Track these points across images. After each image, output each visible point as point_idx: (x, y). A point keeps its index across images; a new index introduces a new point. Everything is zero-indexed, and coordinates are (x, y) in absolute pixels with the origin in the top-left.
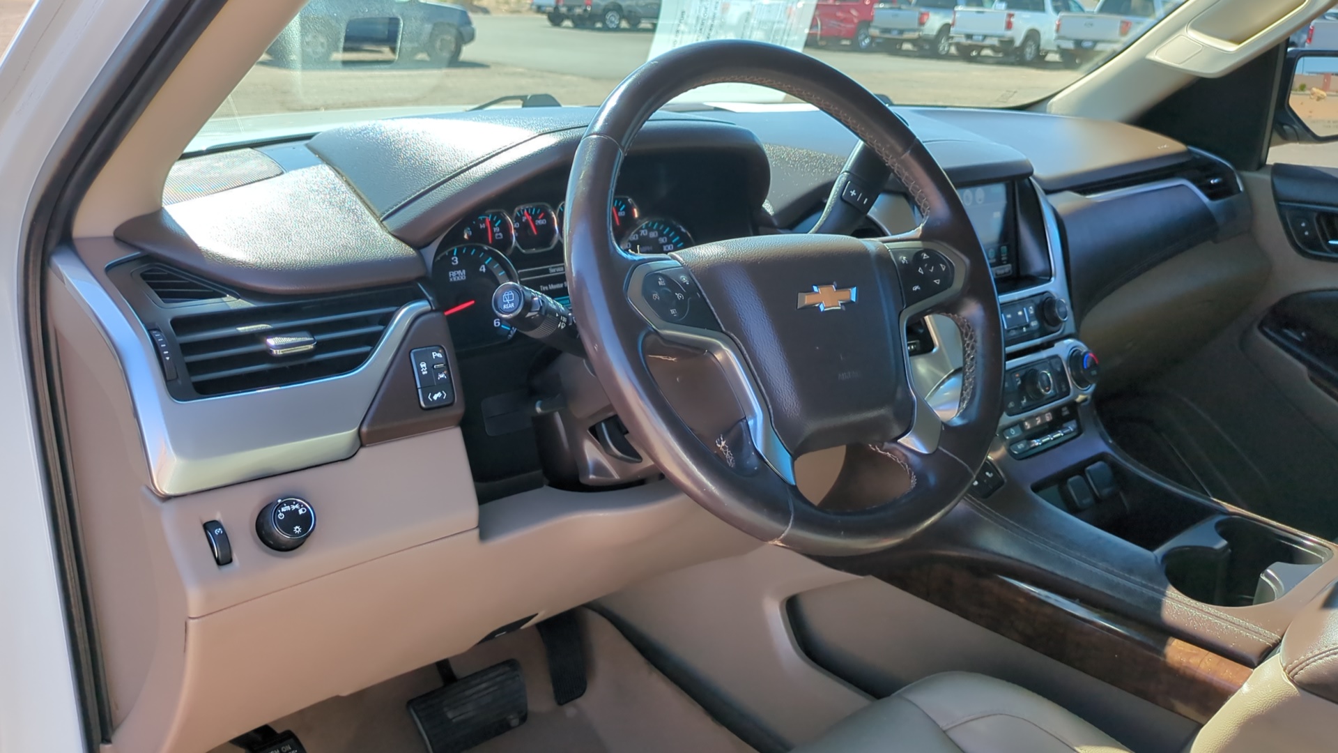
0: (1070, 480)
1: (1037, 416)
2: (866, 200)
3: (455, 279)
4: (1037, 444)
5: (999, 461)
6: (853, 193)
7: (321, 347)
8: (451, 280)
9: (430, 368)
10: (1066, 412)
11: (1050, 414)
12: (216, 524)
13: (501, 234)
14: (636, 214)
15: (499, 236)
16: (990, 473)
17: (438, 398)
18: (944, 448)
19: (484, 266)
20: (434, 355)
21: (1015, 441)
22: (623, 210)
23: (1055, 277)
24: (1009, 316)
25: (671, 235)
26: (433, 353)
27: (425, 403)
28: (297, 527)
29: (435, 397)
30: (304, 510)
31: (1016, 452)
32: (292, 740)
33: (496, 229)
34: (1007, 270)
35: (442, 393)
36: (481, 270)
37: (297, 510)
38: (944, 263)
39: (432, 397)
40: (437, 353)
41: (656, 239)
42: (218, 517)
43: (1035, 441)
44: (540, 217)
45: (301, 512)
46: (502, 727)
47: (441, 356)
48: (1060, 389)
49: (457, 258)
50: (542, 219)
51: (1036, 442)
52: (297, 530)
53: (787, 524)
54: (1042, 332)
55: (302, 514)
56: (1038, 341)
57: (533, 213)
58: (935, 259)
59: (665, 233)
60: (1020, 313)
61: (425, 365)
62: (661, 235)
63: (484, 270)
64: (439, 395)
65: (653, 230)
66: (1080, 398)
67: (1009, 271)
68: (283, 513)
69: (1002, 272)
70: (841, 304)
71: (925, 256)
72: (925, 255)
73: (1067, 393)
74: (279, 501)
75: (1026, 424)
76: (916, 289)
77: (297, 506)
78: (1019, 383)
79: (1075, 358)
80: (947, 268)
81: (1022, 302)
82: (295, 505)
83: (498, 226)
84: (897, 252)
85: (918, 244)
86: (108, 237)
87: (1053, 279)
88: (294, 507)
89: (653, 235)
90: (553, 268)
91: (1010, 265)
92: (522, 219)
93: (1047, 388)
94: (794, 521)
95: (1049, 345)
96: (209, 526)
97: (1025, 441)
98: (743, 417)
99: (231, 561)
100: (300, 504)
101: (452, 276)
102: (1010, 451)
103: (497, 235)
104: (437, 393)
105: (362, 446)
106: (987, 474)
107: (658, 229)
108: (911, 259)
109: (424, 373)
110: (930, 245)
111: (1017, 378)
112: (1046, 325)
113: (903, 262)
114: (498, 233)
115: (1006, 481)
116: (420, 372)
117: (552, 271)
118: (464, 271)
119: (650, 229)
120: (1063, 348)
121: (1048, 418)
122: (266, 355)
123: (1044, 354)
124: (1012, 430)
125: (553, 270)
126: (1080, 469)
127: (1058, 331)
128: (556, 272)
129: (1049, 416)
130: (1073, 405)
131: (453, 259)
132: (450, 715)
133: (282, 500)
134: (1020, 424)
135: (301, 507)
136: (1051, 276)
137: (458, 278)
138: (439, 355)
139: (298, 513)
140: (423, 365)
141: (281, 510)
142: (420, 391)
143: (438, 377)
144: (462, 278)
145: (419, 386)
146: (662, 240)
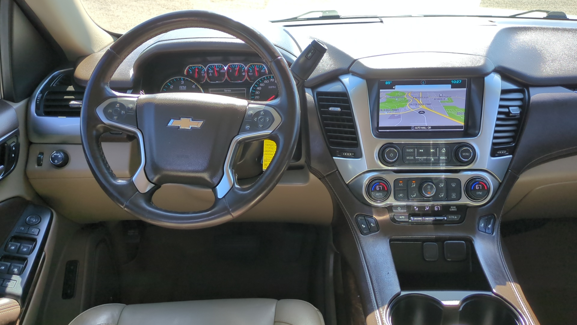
8: (180, 89)
15: (203, 75)
19: (194, 86)
36: (193, 87)
37: (58, 156)
45: (59, 156)
49: (183, 81)
63: (194, 87)
88: (58, 155)
90: (226, 90)
101: (180, 88)
103: (202, 74)
118: (186, 86)
131: (182, 81)
144: (185, 89)
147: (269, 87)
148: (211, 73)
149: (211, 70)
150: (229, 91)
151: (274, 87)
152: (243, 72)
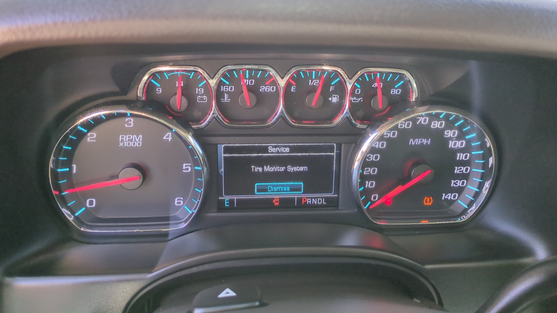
3: (126, 144)
8: (121, 144)
14: (415, 94)
15: (202, 99)
19: (170, 134)
22: (398, 88)
25: (465, 129)
36: (165, 138)
41: (440, 133)
49: (132, 120)
57: (259, 76)
59: (457, 124)
62: (450, 126)
63: (170, 139)
65: (438, 120)
89: (436, 125)
90: (274, 147)
101: (122, 140)
107: (445, 119)
114: (202, 95)
117: (271, 149)
118: (141, 136)
119: (433, 117)
125: (275, 150)
128: (277, 152)
137: (131, 144)
144: (137, 144)
146: (449, 133)
147: (411, 140)
148: (228, 93)
149: (228, 83)
150: (282, 149)
151: (425, 141)
152: (334, 92)
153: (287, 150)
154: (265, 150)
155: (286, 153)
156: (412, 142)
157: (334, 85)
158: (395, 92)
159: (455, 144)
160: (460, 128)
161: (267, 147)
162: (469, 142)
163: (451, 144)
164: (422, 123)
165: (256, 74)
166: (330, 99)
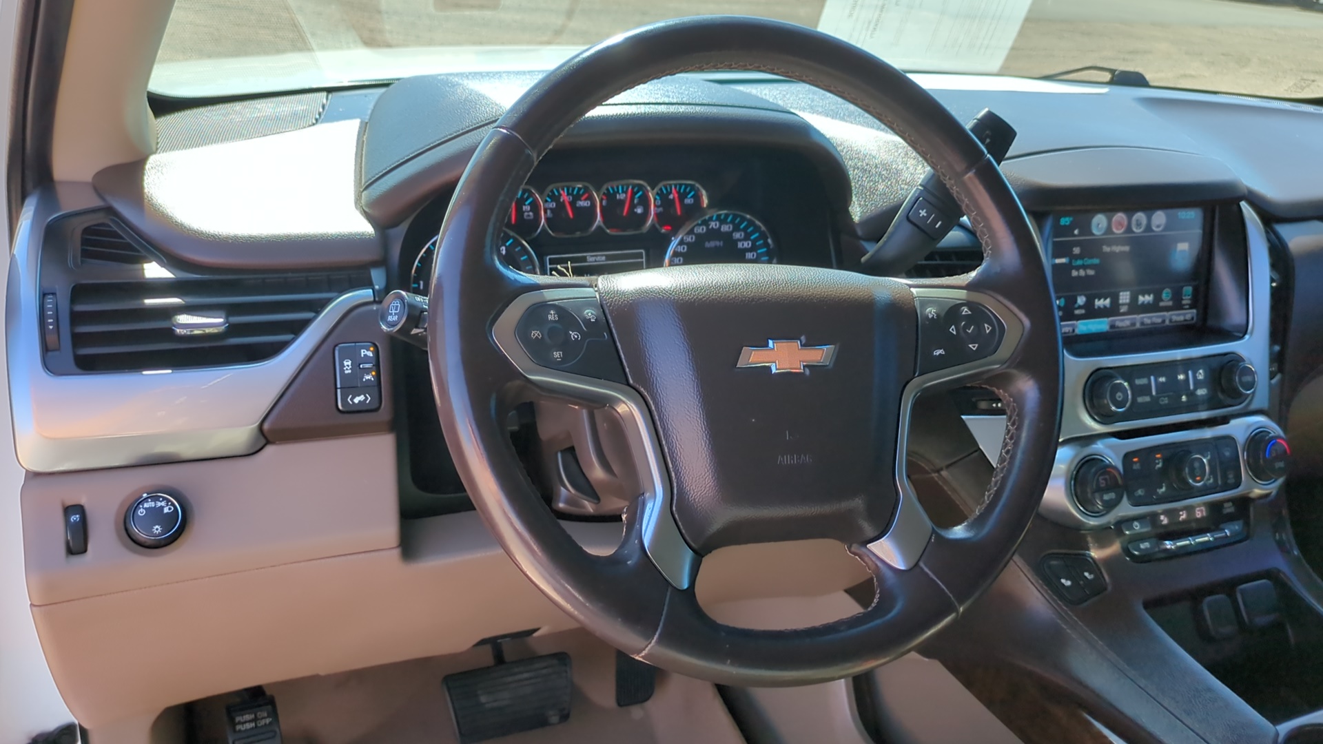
0: (1209, 599)
1: (1182, 510)
2: (940, 223)
4: (1169, 547)
5: (1108, 562)
6: (923, 213)
7: (233, 330)
9: (355, 366)
10: (1229, 509)
11: (1203, 508)
12: (80, 509)
13: (531, 214)
14: (705, 202)
16: (1090, 574)
17: (360, 401)
18: (926, 566)
20: (363, 352)
21: (1141, 538)
22: (692, 197)
23: (1252, 333)
24: (1162, 379)
25: (749, 230)
26: (362, 351)
27: (342, 406)
28: (157, 527)
29: (356, 400)
30: (170, 509)
31: (1136, 553)
32: (270, 707)
33: (526, 208)
34: (1188, 317)
35: (365, 396)
38: (991, 324)
39: (352, 400)
40: (367, 351)
41: (729, 234)
42: (83, 501)
43: (1167, 542)
44: (583, 198)
46: (539, 722)
47: (371, 355)
48: (1225, 477)
50: (586, 200)
51: (1169, 545)
52: (157, 529)
53: (649, 637)
54: (1212, 403)
55: (167, 513)
56: (1204, 415)
57: (575, 192)
58: (979, 314)
59: (742, 226)
60: (1181, 377)
61: (350, 363)
62: (736, 229)
64: (362, 398)
65: (727, 223)
66: (1257, 492)
67: (1192, 319)
68: (146, 509)
69: (1182, 318)
70: (804, 366)
71: (965, 311)
72: (966, 309)
73: (1237, 484)
74: (145, 495)
75: (1162, 517)
76: (938, 354)
77: (163, 504)
78: (1160, 465)
79: (1257, 441)
80: (993, 331)
81: (1189, 364)
82: (161, 502)
83: (529, 204)
84: (926, 302)
85: (962, 294)
86: (86, 184)
87: (1247, 337)
89: (726, 228)
91: (1194, 311)
92: (560, 198)
93: (1198, 478)
94: (660, 635)
95: (1224, 420)
96: (68, 510)
97: (1154, 540)
98: (642, 492)
99: (85, 551)
100: (168, 501)
102: (1127, 551)
104: (359, 395)
105: (268, 442)
106: (1086, 574)
107: (732, 222)
108: (943, 314)
109: (346, 372)
110: (978, 297)
111: (1158, 459)
112: (1221, 396)
113: (930, 316)
114: (528, 212)
115: (1110, 588)
116: (342, 371)
117: (590, 258)
119: (722, 221)
120: (1240, 428)
121: (1200, 513)
122: (169, 334)
123: (1208, 433)
124: (1136, 523)
125: (593, 259)
126: (1229, 586)
127: (1240, 404)
128: (596, 261)
129: (1201, 511)
130: (1243, 503)
132: (483, 699)
133: (148, 494)
134: (1154, 517)
135: (167, 505)
136: (1245, 333)
138: (370, 354)
139: (163, 510)
140: (348, 363)
141: (143, 505)
142: (339, 391)
143: (363, 378)
145: (339, 386)
146: (737, 235)
153: (604, 258)
154: (584, 259)
155: (603, 261)
156: (707, 245)
157: (639, 197)
158: (688, 201)
159: (743, 245)
160: (745, 230)
161: (585, 257)
162: (754, 242)
163: (740, 245)
164: (714, 227)
165: (573, 190)
166: (635, 210)
